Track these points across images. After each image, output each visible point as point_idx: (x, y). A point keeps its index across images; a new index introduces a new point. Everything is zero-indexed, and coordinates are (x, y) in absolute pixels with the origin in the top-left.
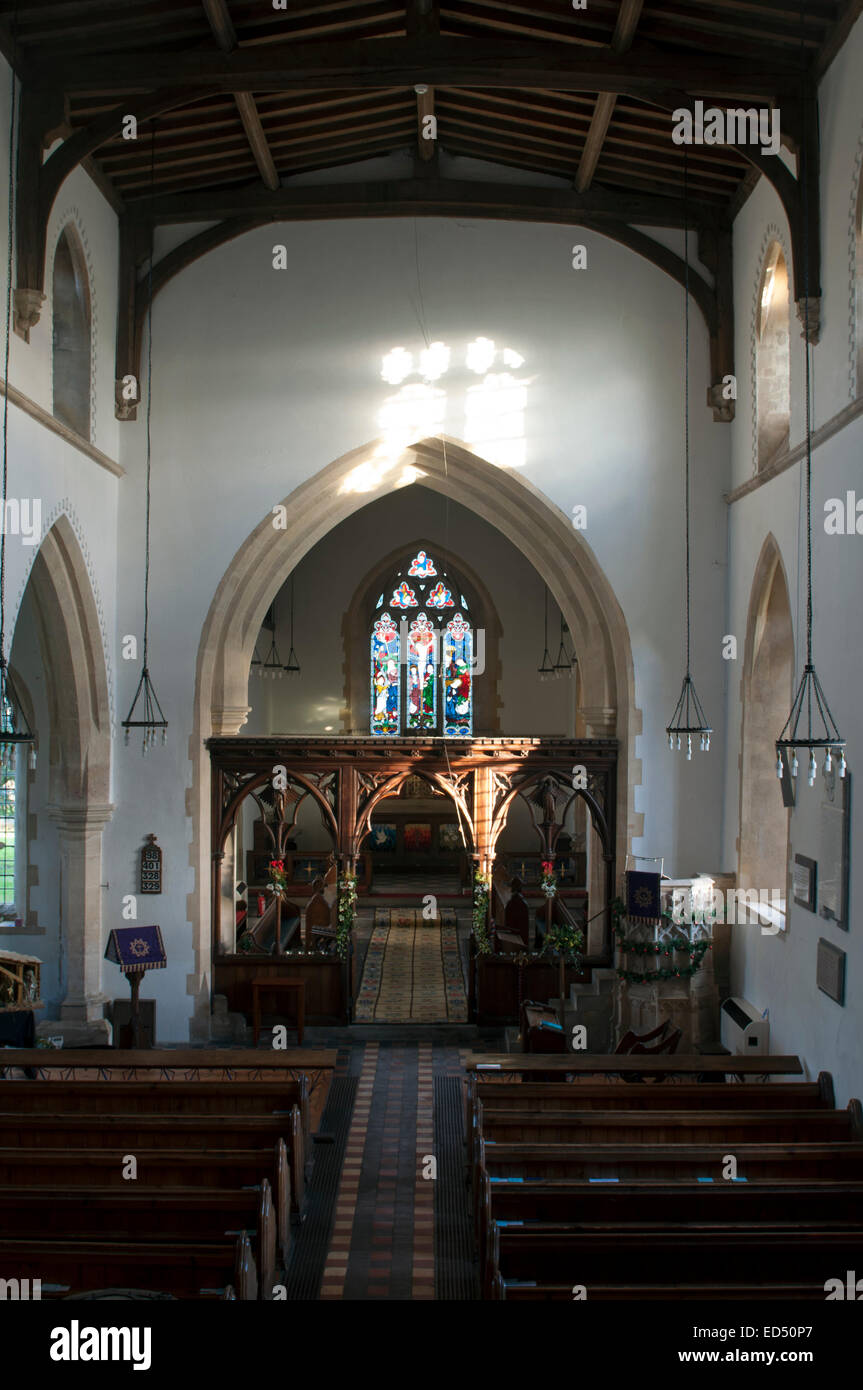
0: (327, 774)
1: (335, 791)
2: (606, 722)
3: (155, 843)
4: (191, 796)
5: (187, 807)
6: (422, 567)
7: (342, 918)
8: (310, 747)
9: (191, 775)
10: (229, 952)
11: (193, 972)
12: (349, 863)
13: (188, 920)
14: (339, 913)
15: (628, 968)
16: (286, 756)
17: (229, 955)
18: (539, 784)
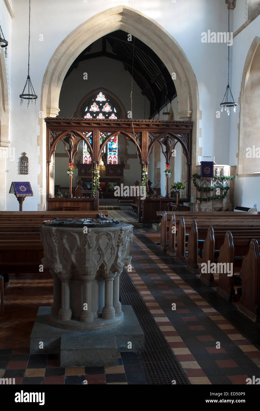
0: (89, 132)
1: (92, 139)
2: (189, 116)
3: (26, 155)
4: (39, 138)
5: (38, 143)
6: (101, 97)
7: (94, 184)
8: (83, 121)
9: (39, 130)
10: (52, 197)
11: (40, 203)
12: (97, 165)
13: (38, 184)
14: (94, 182)
15: (200, 197)
16: (74, 125)
17: (53, 198)
18: (165, 137)
